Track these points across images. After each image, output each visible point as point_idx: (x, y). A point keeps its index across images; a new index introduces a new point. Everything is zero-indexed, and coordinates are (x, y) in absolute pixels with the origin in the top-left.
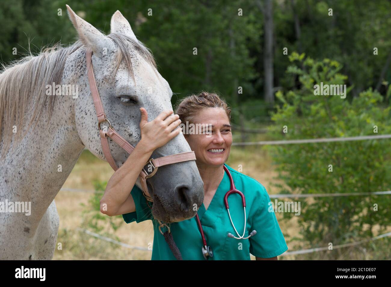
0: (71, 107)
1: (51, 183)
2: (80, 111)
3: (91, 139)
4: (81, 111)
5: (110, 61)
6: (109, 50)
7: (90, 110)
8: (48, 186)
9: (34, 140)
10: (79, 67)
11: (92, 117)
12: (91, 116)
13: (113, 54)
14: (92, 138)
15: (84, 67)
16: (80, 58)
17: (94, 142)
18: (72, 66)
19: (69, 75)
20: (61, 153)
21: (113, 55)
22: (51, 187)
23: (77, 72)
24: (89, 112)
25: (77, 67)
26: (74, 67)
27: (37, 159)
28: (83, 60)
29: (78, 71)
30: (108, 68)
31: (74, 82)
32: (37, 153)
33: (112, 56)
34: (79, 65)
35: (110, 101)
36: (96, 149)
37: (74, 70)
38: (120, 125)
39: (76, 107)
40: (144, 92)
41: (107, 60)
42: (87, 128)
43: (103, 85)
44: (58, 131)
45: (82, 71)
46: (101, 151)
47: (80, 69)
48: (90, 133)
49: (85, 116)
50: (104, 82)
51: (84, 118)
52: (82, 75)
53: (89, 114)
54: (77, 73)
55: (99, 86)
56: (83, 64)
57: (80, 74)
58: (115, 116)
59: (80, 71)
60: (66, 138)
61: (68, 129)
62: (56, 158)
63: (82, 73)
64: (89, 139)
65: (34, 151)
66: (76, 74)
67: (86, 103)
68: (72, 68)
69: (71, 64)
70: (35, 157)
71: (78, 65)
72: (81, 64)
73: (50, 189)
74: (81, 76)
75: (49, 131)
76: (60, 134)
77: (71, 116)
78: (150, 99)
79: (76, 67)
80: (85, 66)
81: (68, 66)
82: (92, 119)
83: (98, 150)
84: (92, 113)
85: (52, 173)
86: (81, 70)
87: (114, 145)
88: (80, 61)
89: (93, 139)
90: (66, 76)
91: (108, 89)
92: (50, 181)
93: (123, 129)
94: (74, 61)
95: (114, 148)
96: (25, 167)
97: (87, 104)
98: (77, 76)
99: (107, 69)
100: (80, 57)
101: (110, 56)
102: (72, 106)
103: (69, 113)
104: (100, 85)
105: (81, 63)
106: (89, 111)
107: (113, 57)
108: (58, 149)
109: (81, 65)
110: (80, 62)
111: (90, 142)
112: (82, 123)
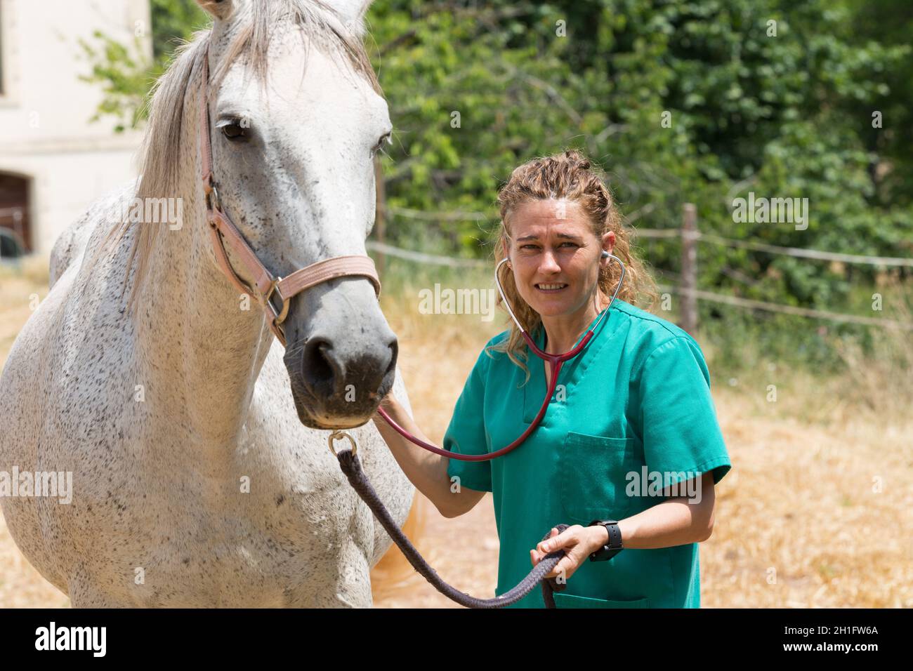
38: (228, 194)
40: (270, 116)
78: (283, 135)
93: (233, 205)
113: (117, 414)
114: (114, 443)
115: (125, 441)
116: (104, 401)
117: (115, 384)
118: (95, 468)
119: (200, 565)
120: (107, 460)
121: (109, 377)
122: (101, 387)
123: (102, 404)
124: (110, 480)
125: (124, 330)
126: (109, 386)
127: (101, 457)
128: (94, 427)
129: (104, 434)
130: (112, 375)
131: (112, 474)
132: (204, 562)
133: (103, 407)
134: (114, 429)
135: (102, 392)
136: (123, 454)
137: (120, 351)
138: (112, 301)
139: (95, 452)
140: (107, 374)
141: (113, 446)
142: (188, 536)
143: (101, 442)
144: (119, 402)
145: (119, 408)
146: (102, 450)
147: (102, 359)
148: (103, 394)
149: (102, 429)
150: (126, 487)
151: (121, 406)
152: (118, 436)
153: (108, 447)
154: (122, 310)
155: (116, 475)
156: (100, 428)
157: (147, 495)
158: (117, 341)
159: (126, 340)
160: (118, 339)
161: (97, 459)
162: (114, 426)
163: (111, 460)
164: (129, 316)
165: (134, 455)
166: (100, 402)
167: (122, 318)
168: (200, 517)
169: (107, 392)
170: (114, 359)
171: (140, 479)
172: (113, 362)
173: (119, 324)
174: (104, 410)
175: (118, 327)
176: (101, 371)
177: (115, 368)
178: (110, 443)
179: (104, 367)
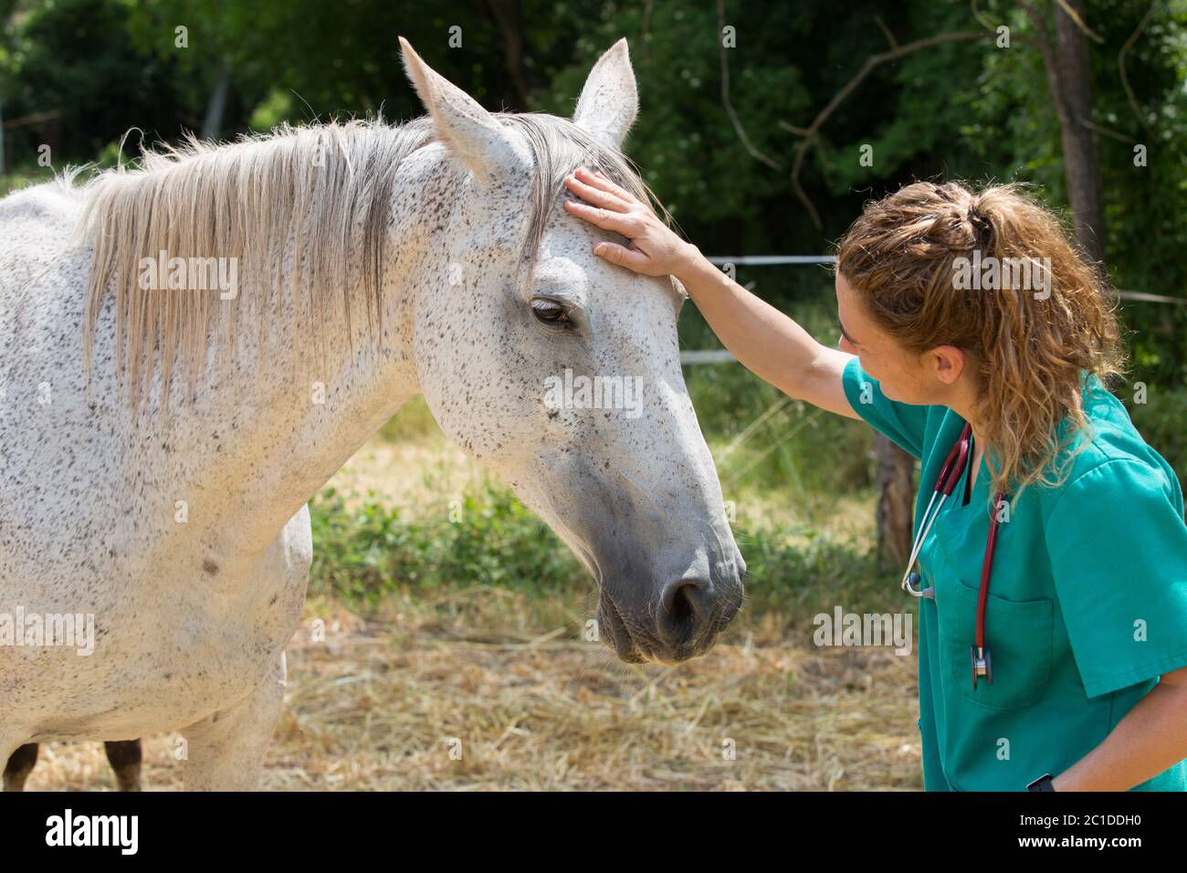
0: (404, 301)
1: (304, 469)
2: (427, 324)
3: (448, 404)
4: (429, 325)
5: (516, 200)
6: (517, 171)
7: (453, 328)
8: (296, 474)
9: (279, 358)
10: (434, 206)
11: (455, 349)
12: (454, 343)
13: (526, 180)
14: (452, 403)
15: (446, 207)
16: (436, 179)
17: (456, 415)
18: (414, 195)
19: (403, 221)
20: (355, 404)
21: (525, 183)
22: (303, 479)
23: (426, 216)
24: (450, 331)
25: (428, 203)
26: (418, 201)
27: (278, 405)
28: (446, 189)
29: (430, 216)
30: (508, 220)
31: (418, 242)
32: (282, 392)
33: (522, 186)
34: (434, 200)
35: (504, 312)
36: (459, 433)
37: (419, 208)
38: (525, 383)
39: (418, 309)
40: (597, 301)
41: (507, 197)
42: (441, 375)
43: (491, 264)
44: (358, 349)
45: (441, 218)
46: (469, 442)
47: (436, 211)
48: (447, 387)
49: (438, 340)
50: (494, 256)
51: (436, 345)
52: (441, 228)
53: (448, 337)
54: (426, 221)
55: (480, 266)
56: (444, 199)
57: (435, 226)
58: (516, 358)
59: (434, 217)
60: (377, 372)
61: (388, 353)
62: (337, 412)
63: (441, 222)
64: (443, 403)
65: (274, 387)
66: (422, 223)
67: (443, 306)
68: (413, 203)
69: (410, 189)
70: (272, 402)
71: (431, 197)
72: (439, 199)
73: (298, 482)
74: (438, 231)
75: (331, 343)
76: (363, 359)
77: (403, 325)
78: (614, 322)
79: (424, 203)
80: (450, 205)
81: (403, 192)
82: (457, 352)
83: (462, 437)
84: (456, 336)
85: (314, 444)
86: (439, 213)
87: (507, 434)
88: (436, 188)
89: (454, 405)
90: (396, 222)
91: (501, 276)
92: (304, 464)
93: (534, 395)
94: (420, 182)
95: (508, 442)
96: (238, 423)
97: (446, 309)
98: (428, 230)
99: (505, 220)
100: (437, 175)
101: (517, 186)
102: (409, 301)
103: (399, 317)
104: (484, 264)
105: (440, 194)
106: (449, 328)
107: (525, 191)
108: (347, 395)
109: (438, 202)
110: (436, 192)
111: (443, 410)
112: (429, 358)
113: (107, 529)
114: (103, 563)
115: (118, 560)
116: (86, 515)
117: (100, 494)
118: (74, 593)
119: (183, 680)
120: (90, 583)
121: (90, 486)
122: (78, 499)
123: (84, 519)
124: (93, 604)
125: (99, 430)
126: (92, 498)
127: (83, 580)
128: (74, 546)
129: (88, 553)
130: (94, 484)
131: (96, 598)
132: (189, 676)
133: (86, 523)
134: (103, 547)
135: (81, 505)
136: (115, 574)
137: (101, 456)
138: (74, 393)
139: (75, 575)
140: (86, 482)
141: (100, 566)
142: (175, 652)
143: (83, 564)
144: (109, 516)
145: (110, 522)
146: (86, 571)
147: (75, 465)
148: (83, 507)
149: (86, 548)
150: (113, 609)
151: (113, 520)
152: (108, 555)
153: (93, 568)
154: (91, 405)
155: (101, 599)
156: (83, 547)
157: (138, 614)
158: (94, 443)
159: (106, 442)
160: (95, 440)
161: (78, 582)
162: (103, 543)
163: (97, 582)
164: (102, 412)
165: (129, 575)
166: (80, 517)
167: (94, 414)
168: (195, 632)
169: (88, 504)
170: (94, 465)
171: (133, 599)
172: (93, 468)
173: (91, 422)
174: (87, 526)
175: (90, 425)
176: (75, 479)
177: (98, 476)
178: (96, 563)
179: (79, 475)
